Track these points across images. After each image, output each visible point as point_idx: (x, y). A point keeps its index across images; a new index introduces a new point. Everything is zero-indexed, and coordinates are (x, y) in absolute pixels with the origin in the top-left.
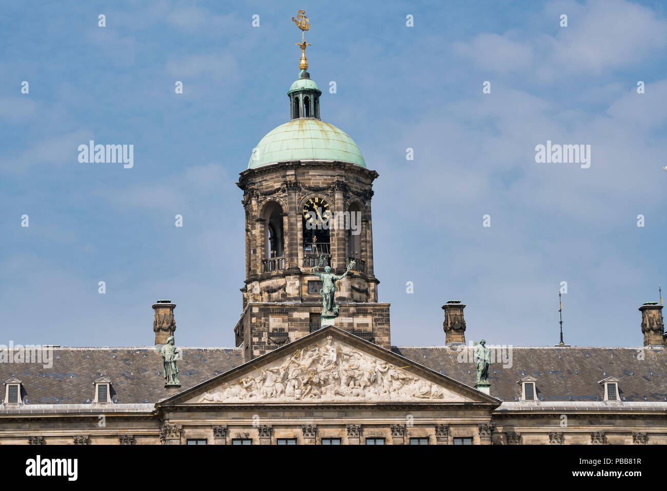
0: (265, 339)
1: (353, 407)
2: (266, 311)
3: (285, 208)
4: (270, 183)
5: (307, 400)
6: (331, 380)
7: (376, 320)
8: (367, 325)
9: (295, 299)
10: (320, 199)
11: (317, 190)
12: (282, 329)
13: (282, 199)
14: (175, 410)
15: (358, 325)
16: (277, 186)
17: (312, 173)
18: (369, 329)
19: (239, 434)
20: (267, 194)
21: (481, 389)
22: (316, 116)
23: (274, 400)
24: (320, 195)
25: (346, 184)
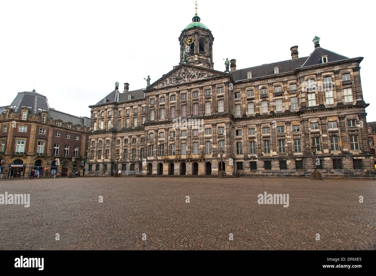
7: (203, 64)
8: (202, 66)
10: (191, 38)
14: (147, 92)
16: (183, 38)
17: (189, 31)
19: (162, 96)
24: (191, 36)
25: (198, 32)
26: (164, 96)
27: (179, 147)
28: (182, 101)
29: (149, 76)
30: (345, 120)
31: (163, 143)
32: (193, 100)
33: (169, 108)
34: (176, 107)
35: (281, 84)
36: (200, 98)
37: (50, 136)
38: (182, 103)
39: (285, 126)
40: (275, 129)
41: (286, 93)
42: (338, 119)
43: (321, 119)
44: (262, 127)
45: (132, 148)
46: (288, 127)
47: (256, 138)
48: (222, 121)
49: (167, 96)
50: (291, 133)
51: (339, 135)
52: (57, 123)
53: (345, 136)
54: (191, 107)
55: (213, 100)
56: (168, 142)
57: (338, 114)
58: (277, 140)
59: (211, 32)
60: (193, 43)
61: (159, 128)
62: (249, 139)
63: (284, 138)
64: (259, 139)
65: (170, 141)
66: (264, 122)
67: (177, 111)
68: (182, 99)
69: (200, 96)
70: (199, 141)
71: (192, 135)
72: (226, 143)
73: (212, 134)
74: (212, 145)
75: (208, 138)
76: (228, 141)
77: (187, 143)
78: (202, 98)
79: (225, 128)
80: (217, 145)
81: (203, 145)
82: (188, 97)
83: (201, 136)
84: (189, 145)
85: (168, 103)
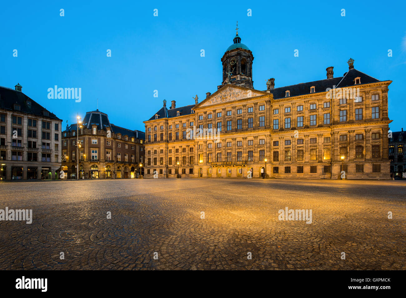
1: (233, 102)
5: (222, 102)
6: (228, 97)
7: (245, 83)
8: (244, 85)
10: (234, 59)
11: (233, 56)
19: (209, 113)
21: (267, 92)
23: (215, 104)
25: (240, 54)
26: (211, 113)
27: (225, 155)
28: (228, 117)
29: (197, 96)
30: (371, 132)
31: (211, 152)
32: (237, 116)
33: (216, 123)
34: (222, 123)
36: (244, 115)
37: (114, 146)
38: (228, 119)
39: (317, 139)
40: (308, 141)
42: (364, 132)
43: (349, 132)
44: (297, 139)
45: (182, 156)
46: (320, 139)
47: (291, 147)
48: (263, 134)
49: (214, 113)
50: (323, 144)
52: (118, 137)
53: (368, 146)
54: (235, 123)
55: (255, 116)
56: (216, 151)
57: (365, 128)
58: (309, 149)
59: (252, 53)
60: (236, 63)
62: (285, 148)
63: (316, 148)
64: (294, 148)
65: (217, 151)
67: (223, 125)
68: (227, 115)
69: (244, 113)
70: (242, 150)
71: (236, 146)
72: (265, 152)
73: (254, 145)
74: (254, 154)
75: (250, 148)
76: (268, 151)
77: (232, 153)
78: (245, 115)
79: (265, 140)
80: (258, 153)
81: (246, 153)
82: (232, 114)
83: (245, 146)
84: (234, 154)
85: (215, 118)
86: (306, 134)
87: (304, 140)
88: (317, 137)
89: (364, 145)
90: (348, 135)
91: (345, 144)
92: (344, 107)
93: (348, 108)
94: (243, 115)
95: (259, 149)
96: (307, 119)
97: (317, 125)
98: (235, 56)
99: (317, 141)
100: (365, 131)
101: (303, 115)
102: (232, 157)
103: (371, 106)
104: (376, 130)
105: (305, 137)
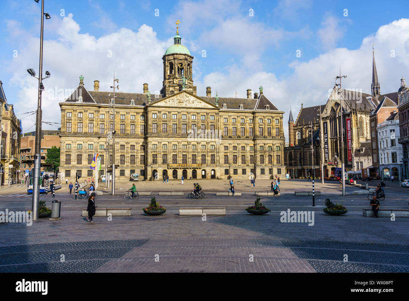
0: (169, 92)
1: (189, 108)
2: (169, 86)
3: (174, 64)
4: (170, 58)
5: (179, 106)
6: (185, 102)
9: (176, 84)
11: (181, 60)
12: (173, 91)
13: (173, 61)
14: (150, 107)
15: (190, 90)
16: (172, 58)
17: (180, 56)
18: (192, 92)
19: (164, 113)
20: (169, 60)
21: (216, 105)
22: (180, 44)
23: (172, 106)
25: (186, 59)
26: (166, 113)
28: (183, 120)
30: (275, 146)
32: (192, 122)
34: (178, 125)
35: (244, 118)
39: (246, 147)
40: (240, 148)
41: (247, 124)
43: (264, 145)
44: (232, 146)
45: (120, 154)
47: (229, 153)
49: (170, 114)
51: (272, 155)
53: (274, 156)
57: (272, 143)
61: (163, 140)
63: (245, 154)
66: (234, 142)
68: (182, 119)
69: (198, 119)
70: (197, 154)
71: (191, 149)
72: (216, 156)
73: (206, 149)
74: (206, 157)
75: (203, 152)
76: (218, 155)
77: (187, 155)
78: (199, 121)
79: (215, 146)
80: (210, 157)
81: (200, 156)
82: (187, 119)
83: (199, 150)
84: (189, 156)
85: (171, 120)
86: (238, 143)
87: (237, 147)
88: (246, 146)
89: (272, 154)
90: (264, 146)
91: (262, 152)
92: (261, 125)
93: (263, 127)
94: (197, 121)
95: (210, 154)
96: (239, 130)
97: (246, 136)
98: (182, 60)
99: (246, 149)
100: (273, 145)
101: (237, 127)
102: (187, 159)
103: (275, 127)
104: (278, 145)
105: (238, 145)
